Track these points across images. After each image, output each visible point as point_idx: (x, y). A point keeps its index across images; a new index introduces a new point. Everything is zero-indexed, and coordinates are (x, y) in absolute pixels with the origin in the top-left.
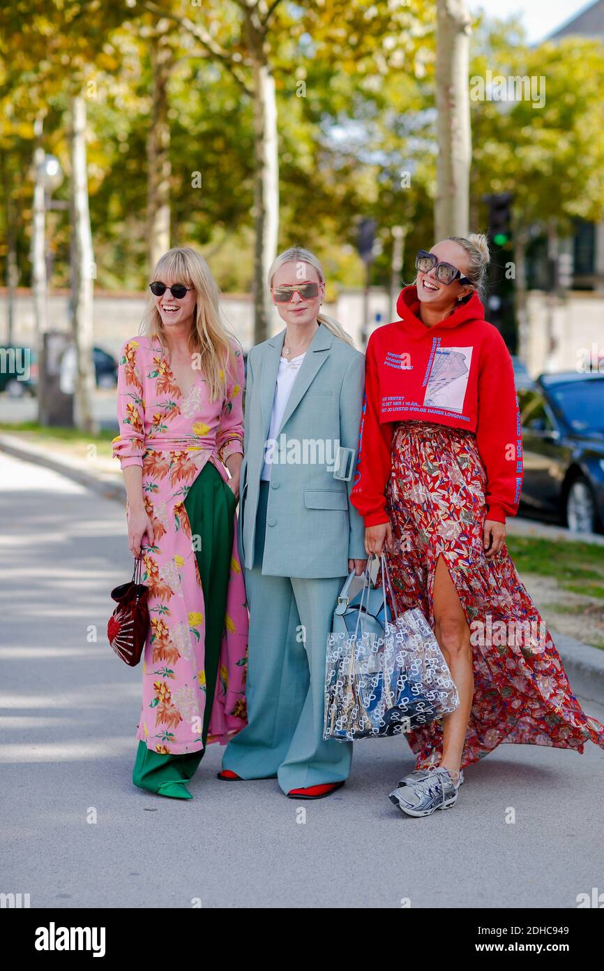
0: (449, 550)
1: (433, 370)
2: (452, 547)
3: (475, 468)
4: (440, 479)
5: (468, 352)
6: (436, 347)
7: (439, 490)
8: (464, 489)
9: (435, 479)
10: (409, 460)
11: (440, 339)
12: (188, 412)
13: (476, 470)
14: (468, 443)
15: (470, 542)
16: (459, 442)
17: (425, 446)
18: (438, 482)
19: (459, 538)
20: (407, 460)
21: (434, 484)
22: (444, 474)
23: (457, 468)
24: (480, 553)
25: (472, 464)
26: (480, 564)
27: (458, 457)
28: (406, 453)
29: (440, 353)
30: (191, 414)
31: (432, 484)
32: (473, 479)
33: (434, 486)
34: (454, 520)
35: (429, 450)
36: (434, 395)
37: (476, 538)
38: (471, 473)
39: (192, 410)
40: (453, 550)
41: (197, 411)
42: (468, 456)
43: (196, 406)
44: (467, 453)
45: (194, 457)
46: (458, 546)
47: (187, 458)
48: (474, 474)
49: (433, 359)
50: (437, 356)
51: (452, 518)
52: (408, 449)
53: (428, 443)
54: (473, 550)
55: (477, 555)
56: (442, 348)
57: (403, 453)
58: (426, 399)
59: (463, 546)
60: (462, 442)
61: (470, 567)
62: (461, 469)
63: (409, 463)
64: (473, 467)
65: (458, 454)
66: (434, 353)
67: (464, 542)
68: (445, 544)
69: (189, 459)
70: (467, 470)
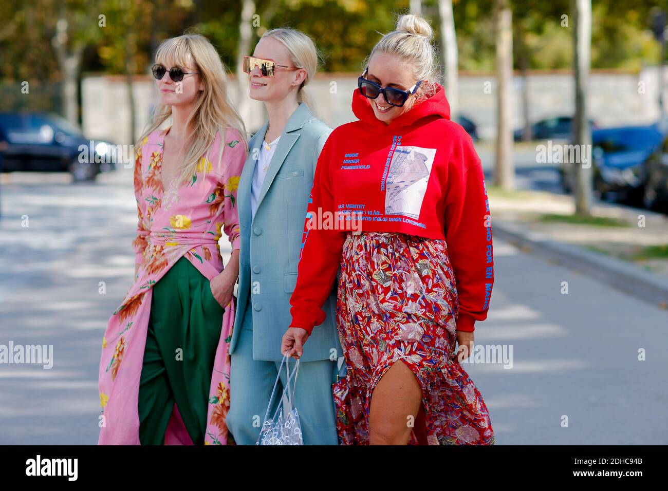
0: (411, 353)
1: (392, 170)
2: (414, 350)
3: (436, 274)
4: (392, 290)
5: (430, 154)
6: (396, 145)
7: (390, 301)
8: (424, 298)
9: (386, 290)
10: (364, 268)
11: (400, 137)
12: (167, 205)
13: (437, 276)
14: (427, 248)
15: (432, 343)
16: (417, 247)
17: (379, 252)
18: (389, 294)
19: (422, 339)
20: (361, 268)
21: (385, 295)
22: (397, 285)
23: (416, 275)
24: (443, 352)
25: (432, 270)
26: (444, 361)
27: (417, 264)
28: (360, 261)
29: (399, 151)
30: (170, 206)
31: (382, 296)
32: (434, 286)
33: (384, 298)
34: (414, 322)
35: (384, 258)
36: (392, 201)
37: (439, 338)
38: (433, 280)
39: (170, 202)
40: (415, 353)
41: (175, 203)
42: (427, 262)
43: (175, 198)
44: (427, 258)
45: (169, 252)
46: (420, 348)
47: (162, 253)
48: (435, 281)
49: (392, 157)
50: (396, 154)
51: (410, 320)
52: (362, 256)
53: (383, 250)
54: (435, 351)
55: (441, 354)
56: (402, 147)
57: (358, 261)
58: (386, 205)
59: (426, 346)
60: (421, 247)
61: (434, 366)
62: (420, 276)
63: (364, 271)
64: (434, 273)
65: (417, 261)
66: (394, 151)
67: (426, 343)
68: (405, 347)
69: (164, 254)
70: (428, 277)
